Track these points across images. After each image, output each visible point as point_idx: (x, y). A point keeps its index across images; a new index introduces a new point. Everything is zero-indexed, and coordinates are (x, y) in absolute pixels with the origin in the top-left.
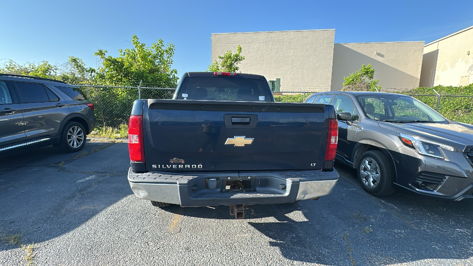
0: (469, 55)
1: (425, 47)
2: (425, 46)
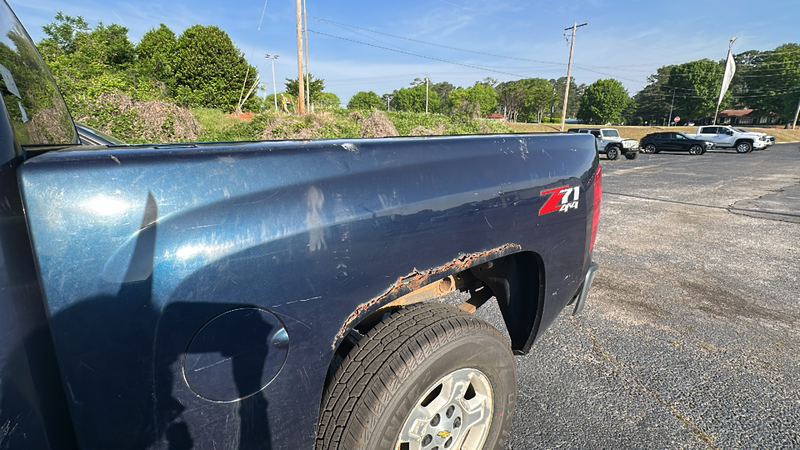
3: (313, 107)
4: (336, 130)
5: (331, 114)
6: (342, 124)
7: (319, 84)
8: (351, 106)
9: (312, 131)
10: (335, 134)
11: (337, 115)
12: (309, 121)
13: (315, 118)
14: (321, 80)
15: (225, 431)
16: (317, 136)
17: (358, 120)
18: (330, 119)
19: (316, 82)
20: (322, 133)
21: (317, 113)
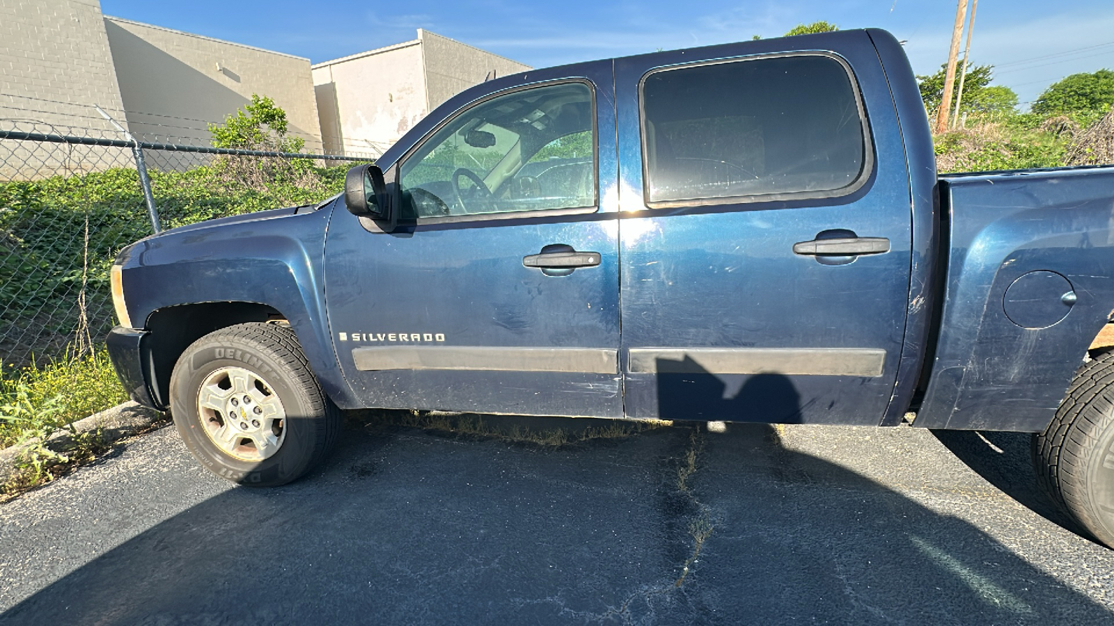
0: (391, 101)
1: (313, 69)
2: (313, 67)
3: (964, 118)
4: (1006, 153)
5: (1001, 126)
6: (1022, 142)
7: (981, 76)
8: (1043, 106)
9: (956, 158)
10: (1003, 161)
11: (1012, 126)
12: (955, 142)
13: (967, 136)
14: (985, 67)
15: (1014, 346)
16: (965, 165)
17: (1062, 132)
18: (996, 135)
19: (974, 72)
20: (975, 161)
21: (971, 126)
